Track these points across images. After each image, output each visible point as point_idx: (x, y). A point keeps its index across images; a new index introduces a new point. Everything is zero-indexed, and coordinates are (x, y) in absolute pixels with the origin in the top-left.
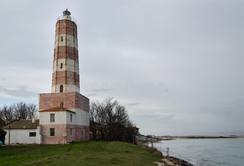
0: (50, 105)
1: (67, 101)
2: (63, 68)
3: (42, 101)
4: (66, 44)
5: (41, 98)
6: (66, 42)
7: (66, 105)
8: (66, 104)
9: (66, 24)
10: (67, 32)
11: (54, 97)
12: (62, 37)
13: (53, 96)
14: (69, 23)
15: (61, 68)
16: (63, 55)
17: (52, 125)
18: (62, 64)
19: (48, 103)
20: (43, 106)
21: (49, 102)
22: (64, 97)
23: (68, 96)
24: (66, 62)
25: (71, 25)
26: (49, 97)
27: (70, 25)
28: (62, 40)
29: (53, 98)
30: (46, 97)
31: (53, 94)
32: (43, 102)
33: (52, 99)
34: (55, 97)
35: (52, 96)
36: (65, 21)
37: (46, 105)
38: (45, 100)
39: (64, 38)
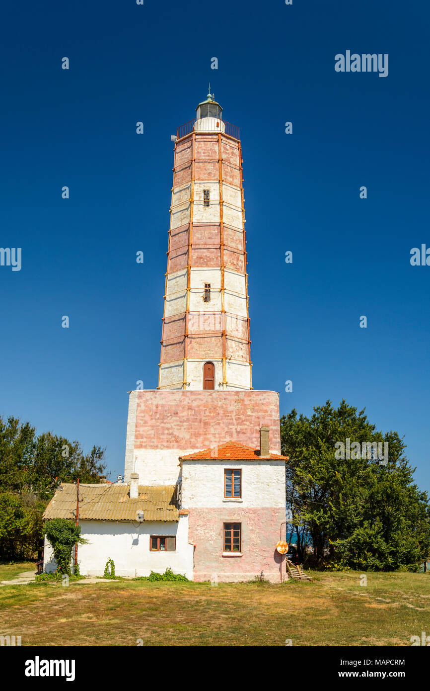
0: (176, 433)
1: (242, 423)
2: (212, 302)
3: (147, 418)
4: (221, 216)
5: (143, 407)
6: (221, 210)
7: (241, 435)
8: (238, 433)
9: (220, 150)
10: (224, 177)
11: (195, 404)
12: (206, 193)
13: (187, 400)
14: (228, 147)
15: (206, 299)
16: (212, 256)
17: (232, 512)
18: (208, 286)
19: (168, 426)
20: (149, 437)
21: (172, 422)
22: (230, 408)
23: (245, 405)
24: (223, 281)
25: (233, 153)
26: (174, 403)
27: (230, 151)
28: (207, 203)
29: (190, 408)
30: (160, 403)
31: (188, 394)
32: (150, 423)
33: (185, 414)
34: (199, 406)
35: (185, 403)
36: (215, 137)
37: (163, 434)
38: (158, 416)
39: (214, 197)
